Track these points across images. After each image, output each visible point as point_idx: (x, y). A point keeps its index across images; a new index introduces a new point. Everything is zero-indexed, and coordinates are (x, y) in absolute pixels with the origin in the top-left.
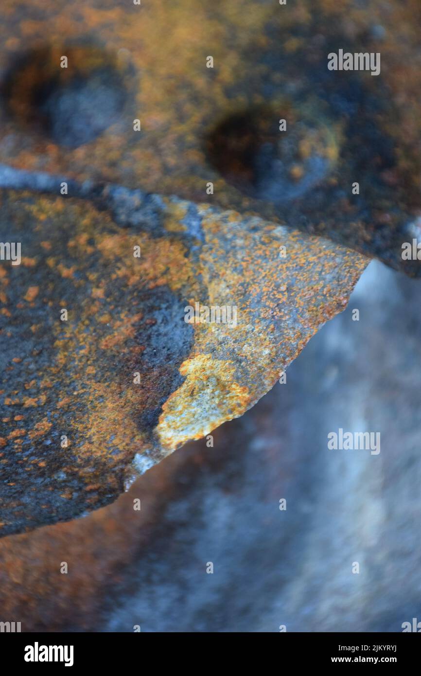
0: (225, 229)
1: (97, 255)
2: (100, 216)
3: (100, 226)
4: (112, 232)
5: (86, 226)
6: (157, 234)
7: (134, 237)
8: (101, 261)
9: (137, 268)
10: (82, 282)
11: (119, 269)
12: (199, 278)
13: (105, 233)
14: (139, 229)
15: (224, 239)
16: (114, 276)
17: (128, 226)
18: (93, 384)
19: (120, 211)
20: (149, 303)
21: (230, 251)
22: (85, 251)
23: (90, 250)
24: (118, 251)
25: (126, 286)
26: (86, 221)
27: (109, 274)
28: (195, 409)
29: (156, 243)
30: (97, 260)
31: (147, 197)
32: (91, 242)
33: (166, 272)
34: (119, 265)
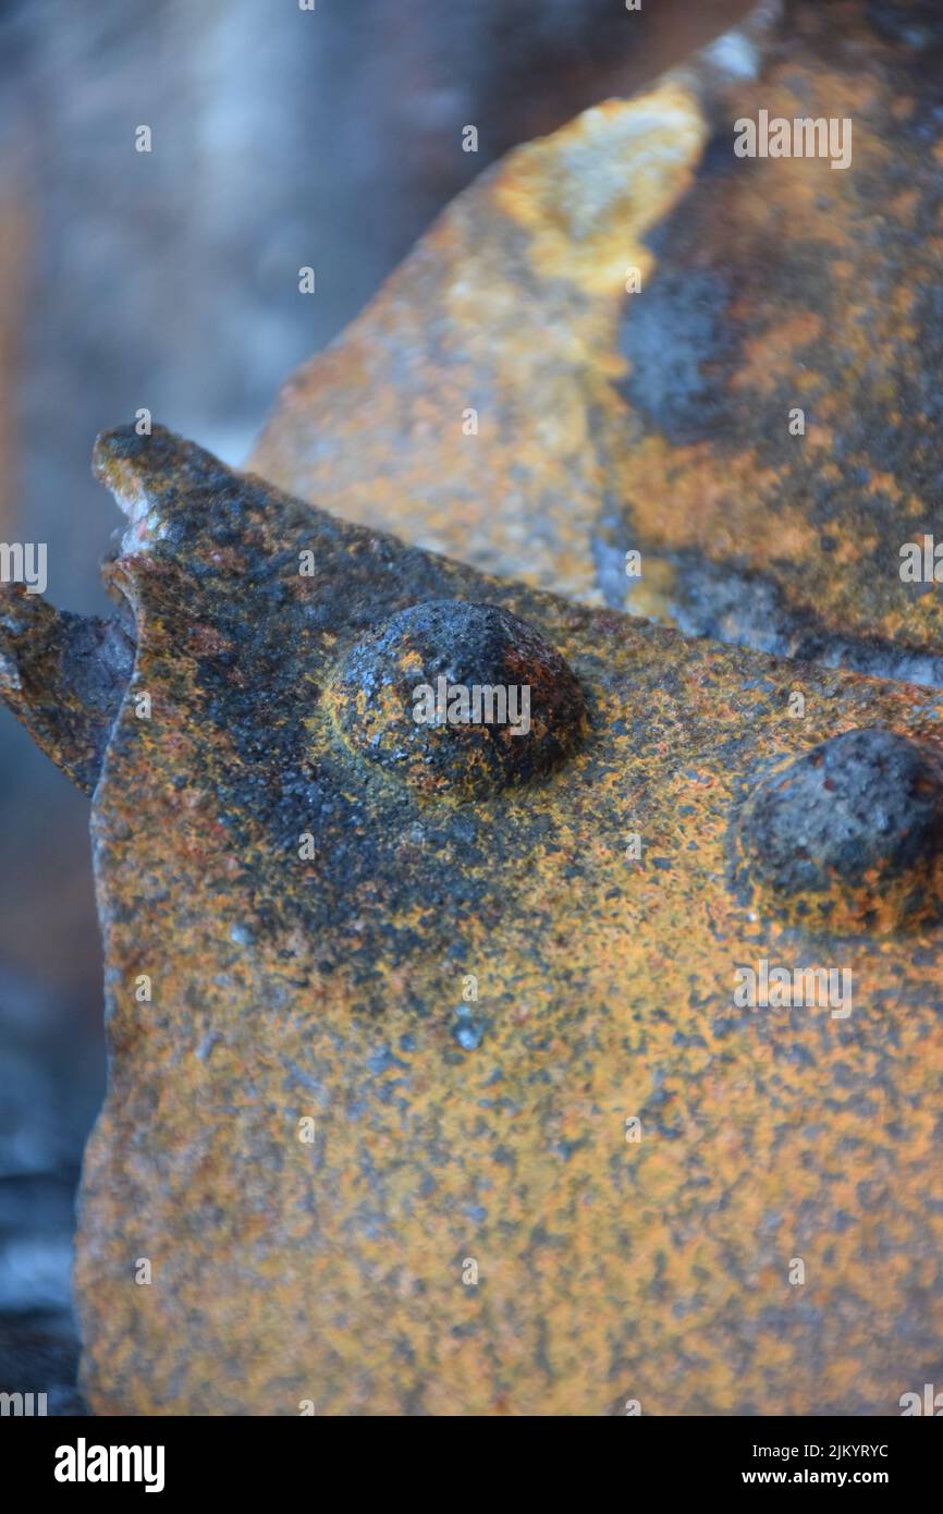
0: (546, 561)
1: (818, 518)
2: (808, 597)
3: (810, 574)
4: (783, 564)
5: (838, 577)
6: (690, 557)
7: (739, 551)
8: (811, 503)
9: (734, 486)
10: (853, 461)
11: (774, 486)
12: (605, 459)
13: (798, 563)
14: (728, 569)
15: (550, 541)
16: (785, 470)
17: (749, 576)
18: (841, 239)
19: (765, 607)
20: (711, 411)
21: (537, 514)
22: (841, 525)
23: (833, 529)
24: (774, 523)
25: (759, 449)
26: (838, 588)
27: (795, 474)
28: (617, 171)
29: (694, 536)
30: (820, 507)
31: (709, 631)
32: (830, 545)
33: (673, 475)
34: (774, 494)
